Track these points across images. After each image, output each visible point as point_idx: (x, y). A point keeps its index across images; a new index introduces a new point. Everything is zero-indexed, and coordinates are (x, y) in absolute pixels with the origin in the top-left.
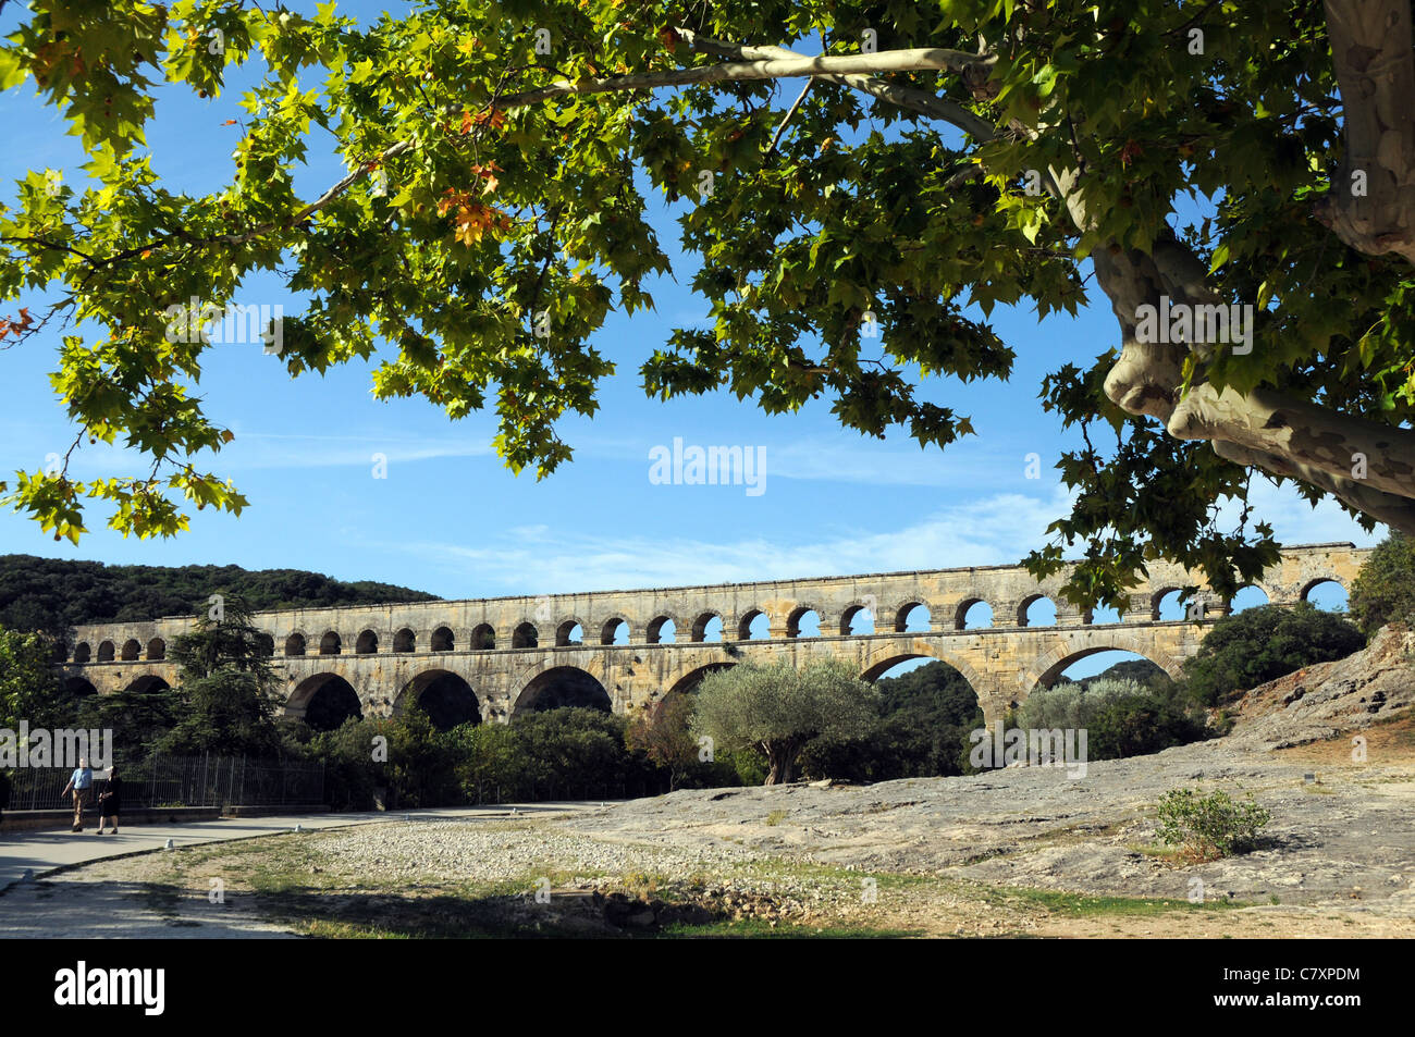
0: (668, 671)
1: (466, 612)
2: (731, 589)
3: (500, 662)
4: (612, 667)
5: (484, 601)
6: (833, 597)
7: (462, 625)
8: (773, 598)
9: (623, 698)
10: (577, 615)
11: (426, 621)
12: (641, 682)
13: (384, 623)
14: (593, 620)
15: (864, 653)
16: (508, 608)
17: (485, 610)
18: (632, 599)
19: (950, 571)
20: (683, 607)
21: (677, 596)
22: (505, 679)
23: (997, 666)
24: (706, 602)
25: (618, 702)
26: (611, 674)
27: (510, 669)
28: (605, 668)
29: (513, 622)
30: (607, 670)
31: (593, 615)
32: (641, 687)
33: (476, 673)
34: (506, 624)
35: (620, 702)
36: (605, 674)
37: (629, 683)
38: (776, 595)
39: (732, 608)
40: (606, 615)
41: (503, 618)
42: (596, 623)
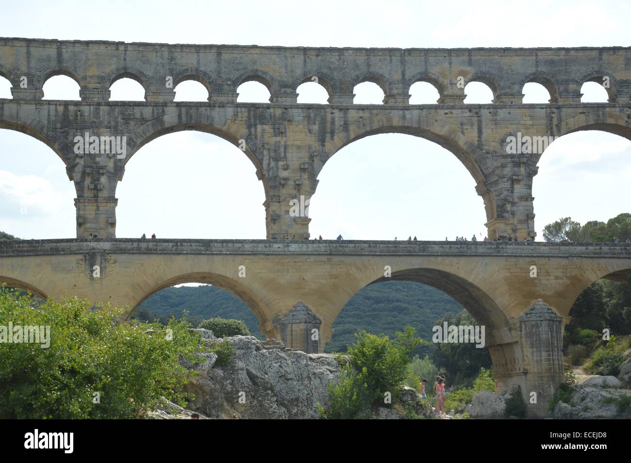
0: (332, 132)
1: (29, 53)
3: (97, 116)
4: (259, 127)
6: (514, 69)
7: (24, 69)
8: (446, 65)
9: (275, 161)
10: (202, 68)
12: (297, 143)
14: (224, 76)
15: (555, 121)
16: (96, 55)
17: (60, 53)
20: (341, 70)
24: (369, 66)
25: (269, 164)
26: (259, 135)
27: (113, 124)
28: (249, 127)
29: (108, 70)
30: (253, 130)
31: (223, 70)
32: (299, 147)
33: (59, 125)
34: (97, 73)
35: (273, 164)
36: (250, 134)
37: (282, 143)
38: (450, 64)
39: (400, 72)
40: (242, 72)
41: (90, 66)
42: (229, 79)
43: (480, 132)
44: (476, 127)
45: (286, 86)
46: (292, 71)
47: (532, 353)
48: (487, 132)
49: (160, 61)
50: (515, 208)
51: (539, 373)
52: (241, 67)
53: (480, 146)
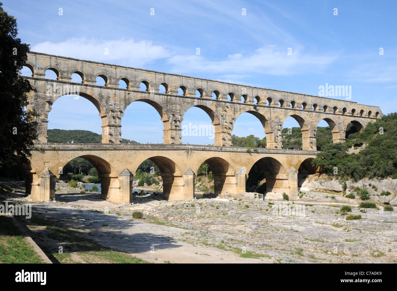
0: (237, 111)
1: (155, 76)
2: (251, 88)
3: (176, 100)
5: (165, 74)
6: (277, 96)
7: (154, 82)
8: (262, 93)
9: (223, 119)
10: (203, 87)
11: (135, 77)
12: (228, 114)
13: (112, 73)
16: (174, 79)
17: (164, 78)
18: (221, 85)
19: (301, 94)
20: (238, 91)
21: (236, 87)
22: (178, 107)
23: (311, 120)
24: (244, 91)
25: (221, 120)
26: (219, 110)
27: (180, 103)
28: (216, 108)
29: (177, 85)
30: (217, 109)
31: (209, 88)
32: (229, 116)
33: (165, 103)
34: (175, 85)
35: (222, 120)
36: (216, 110)
37: (225, 114)
38: (263, 93)
39: (252, 94)
40: (213, 89)
41: (173, 82)
42: (210, 91)
43: (270, 115)
44: (270, 113)
45: (224, 95)
46: (226, 90)
47: (292, 182)
48: (272, 115)
49: (192, 83)
50: (278, 138)
51: (294, 188)
52: (213, 87)
53: (271, 119)
